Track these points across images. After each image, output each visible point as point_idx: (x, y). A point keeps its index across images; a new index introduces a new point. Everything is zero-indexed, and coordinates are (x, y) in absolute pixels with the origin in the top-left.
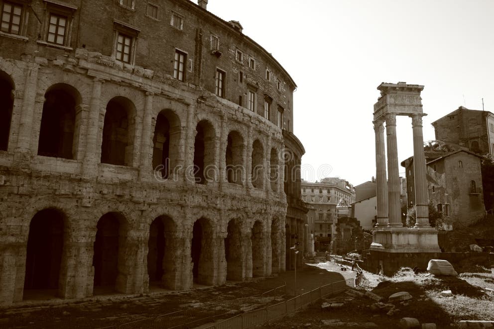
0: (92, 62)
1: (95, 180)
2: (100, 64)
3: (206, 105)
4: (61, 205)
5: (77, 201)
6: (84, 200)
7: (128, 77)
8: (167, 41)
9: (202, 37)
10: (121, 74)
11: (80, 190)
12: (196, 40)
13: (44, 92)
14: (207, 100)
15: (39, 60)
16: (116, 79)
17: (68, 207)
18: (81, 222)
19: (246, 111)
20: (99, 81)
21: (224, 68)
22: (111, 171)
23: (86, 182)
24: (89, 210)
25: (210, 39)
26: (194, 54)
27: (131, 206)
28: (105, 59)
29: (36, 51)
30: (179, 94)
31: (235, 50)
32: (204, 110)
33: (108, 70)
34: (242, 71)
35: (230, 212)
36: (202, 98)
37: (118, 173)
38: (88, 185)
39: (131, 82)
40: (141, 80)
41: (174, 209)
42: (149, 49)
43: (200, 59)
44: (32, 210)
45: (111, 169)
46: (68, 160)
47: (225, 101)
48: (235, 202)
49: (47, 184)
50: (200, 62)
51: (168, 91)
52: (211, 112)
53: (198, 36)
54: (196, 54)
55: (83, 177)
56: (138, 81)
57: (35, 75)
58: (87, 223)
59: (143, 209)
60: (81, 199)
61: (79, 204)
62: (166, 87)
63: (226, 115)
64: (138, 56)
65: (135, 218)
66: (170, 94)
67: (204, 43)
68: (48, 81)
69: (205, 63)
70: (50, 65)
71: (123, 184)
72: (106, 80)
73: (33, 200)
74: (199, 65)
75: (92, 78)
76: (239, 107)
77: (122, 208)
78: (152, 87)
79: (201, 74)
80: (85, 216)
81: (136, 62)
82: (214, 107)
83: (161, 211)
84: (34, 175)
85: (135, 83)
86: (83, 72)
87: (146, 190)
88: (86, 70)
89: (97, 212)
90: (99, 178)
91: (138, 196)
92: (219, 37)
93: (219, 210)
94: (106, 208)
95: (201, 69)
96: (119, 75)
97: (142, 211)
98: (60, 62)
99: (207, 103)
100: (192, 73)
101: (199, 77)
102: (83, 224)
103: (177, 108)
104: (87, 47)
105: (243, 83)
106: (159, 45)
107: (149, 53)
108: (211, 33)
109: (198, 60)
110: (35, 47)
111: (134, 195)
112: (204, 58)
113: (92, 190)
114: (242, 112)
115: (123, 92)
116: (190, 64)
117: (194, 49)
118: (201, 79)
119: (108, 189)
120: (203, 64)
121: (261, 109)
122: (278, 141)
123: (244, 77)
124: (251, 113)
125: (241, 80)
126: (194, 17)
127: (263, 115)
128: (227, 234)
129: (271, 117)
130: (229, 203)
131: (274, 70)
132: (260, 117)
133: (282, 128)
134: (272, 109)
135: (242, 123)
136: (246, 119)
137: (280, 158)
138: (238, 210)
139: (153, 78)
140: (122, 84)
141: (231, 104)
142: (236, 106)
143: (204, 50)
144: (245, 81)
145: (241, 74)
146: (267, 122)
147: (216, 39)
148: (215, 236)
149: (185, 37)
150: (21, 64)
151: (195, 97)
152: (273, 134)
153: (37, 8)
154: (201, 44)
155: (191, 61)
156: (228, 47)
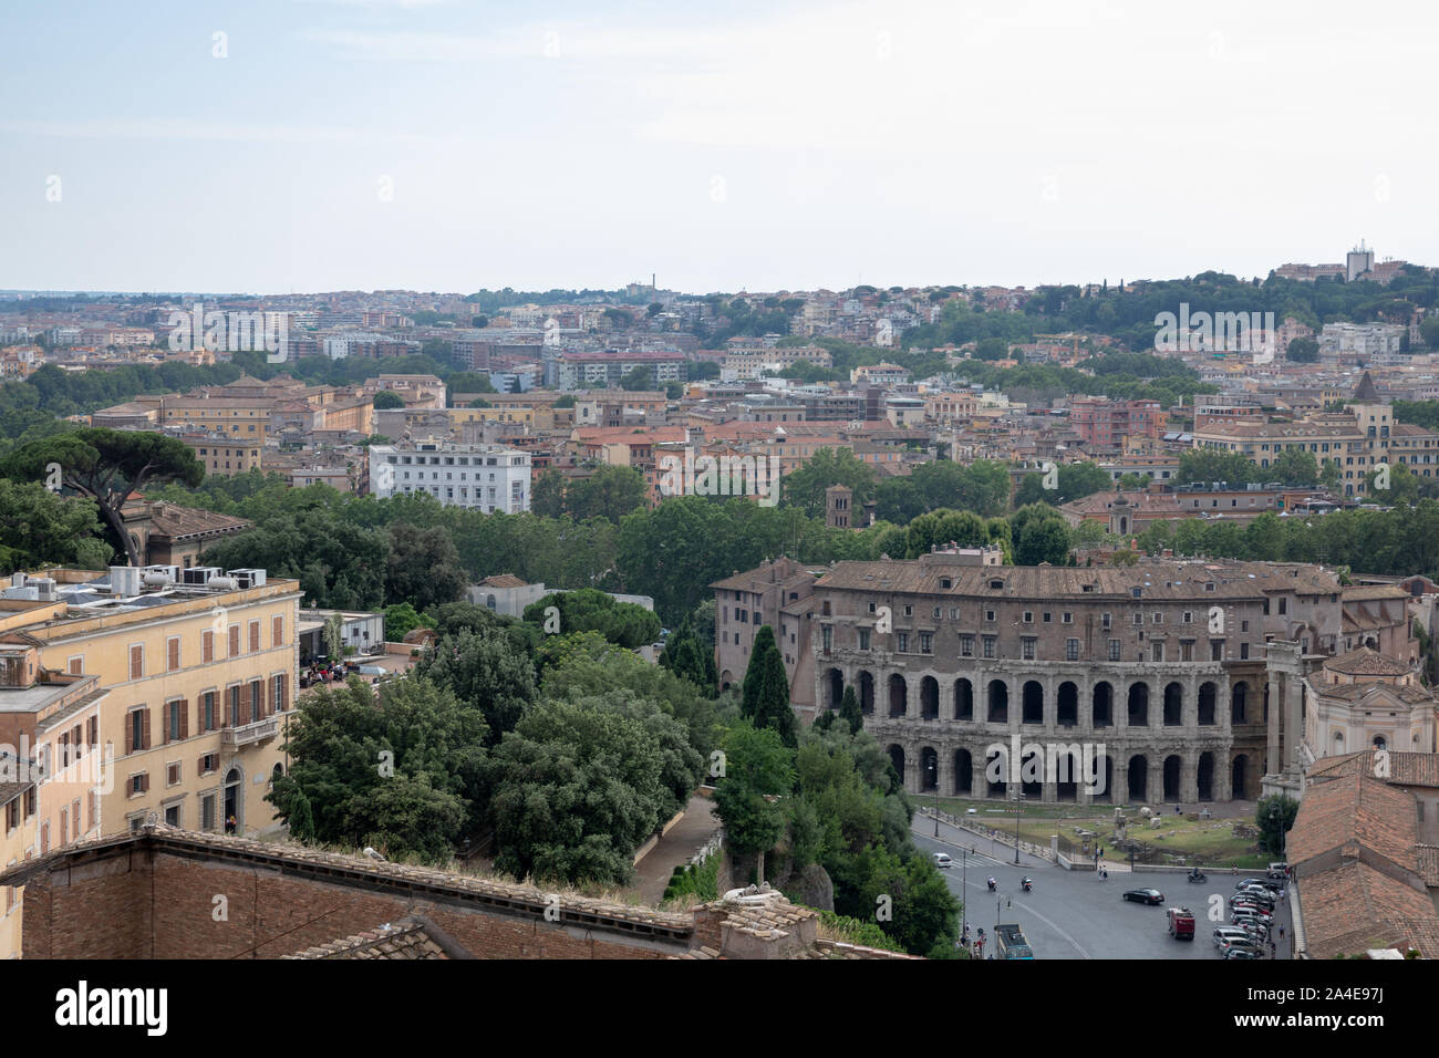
0: (1009, 665)
2: (1014, 665)
3: (1099, 672)
7: (1032, 669)
9: (1092, 620)
10: (1028, 668)
12: (1086, 625)
13: (987, 685)
14: (1100, 667)
15: (981, 669)
16: (1025, 672)
19: (1147, 664)
20: (1015, 675)
21: (1118, 637)
22: (1028, 728)
25: (1101, 618)
26: (1084, 637)
28: (1016, 662)
29: (980, 664)
30: (1073, 670)
31: (1132, 616)
32: (1100, 675)
33: (1019, 667)
34: (1142, 631)
36: (1095, 667)
37: (1033, 728)
39: (1035, 671)
40: (1042, 669)
42: (1046, 646)
43: (1091, 639)
45: (1028, 726)
46: (1002, 724)
47: (1119, 664)
48: (1132, 743)
50: (1091, 641)
51: (1064, 671)
52: (1107, 675)
53: (1088, 620)
54: (1086, 636)
56: (1040, 669)
57: (979, 678)
62: (1062, 669)
63: (1122, 674)
64: (1039, 653)
66: (1066, 672)
67: (1095, 624)
68: (988, 679)
69: (1096, 641)
70: (988, 671)
72: (1019, 674)
74: (1090, 643)
75: (1011, 674)
76: (1138, 664)
78: (1050, 671)
79: (1093, 649)
81: (1038, 657)
82: (1108, 671)
84: (986, 733)
85: (1038, 671)
86: (1005, 672)
88: (1006, 670)
92: (1110, 614)
95: (1093, 646)
96: (1025, 670)
98: (991, 669)
99: (1100, 670)
100: (1084, 652)
103: (1075, 680)
104: (1006, 657)
105: (1144, 640)
106: (1053, 640)
107: (1047, 649)
108: (1102, 612)
109: (1089, 640)
110: (979, 661)
112: (1095, 637)
114: (1143, 666)
115: (1032, 678)
116: (1081, 645)
117: (1085, 633)
118: (1092, 653)
120: (1094, 642)
121: (1174, 656)
122: (1215, 675)
123: (1145, 634)
124: (1156, 664)
125: (1141, 639)
126: (1084, 606)
127: (1177, 660)
128: (1127, 767)
129: (1193, 658)
130: (1127, 745)
131: (1200, 607)
132: (1171, 664)
133: (1223, 659)
134: (1196, 648)
135: (1145, 675)
136: (1148, 672)
137: (1221, 690)
138: (1139, 748)
139: (1051, 665)
140: (1030, 673)
141: (1127, 664)
142: (1134, 664)
143: (1095, 630)
144: (1147, 638)
145: (1141, 634)
146: (1185, 664)
147: (1106, 616)
148: (1115, 768)
149: (1075, 627)
150: (974, 673)
151: (1088, 669)
152: (1200, 672)
153: (978, 638)
154: (1091, 626)
155: (1082, 643)
156: (1122, 616)
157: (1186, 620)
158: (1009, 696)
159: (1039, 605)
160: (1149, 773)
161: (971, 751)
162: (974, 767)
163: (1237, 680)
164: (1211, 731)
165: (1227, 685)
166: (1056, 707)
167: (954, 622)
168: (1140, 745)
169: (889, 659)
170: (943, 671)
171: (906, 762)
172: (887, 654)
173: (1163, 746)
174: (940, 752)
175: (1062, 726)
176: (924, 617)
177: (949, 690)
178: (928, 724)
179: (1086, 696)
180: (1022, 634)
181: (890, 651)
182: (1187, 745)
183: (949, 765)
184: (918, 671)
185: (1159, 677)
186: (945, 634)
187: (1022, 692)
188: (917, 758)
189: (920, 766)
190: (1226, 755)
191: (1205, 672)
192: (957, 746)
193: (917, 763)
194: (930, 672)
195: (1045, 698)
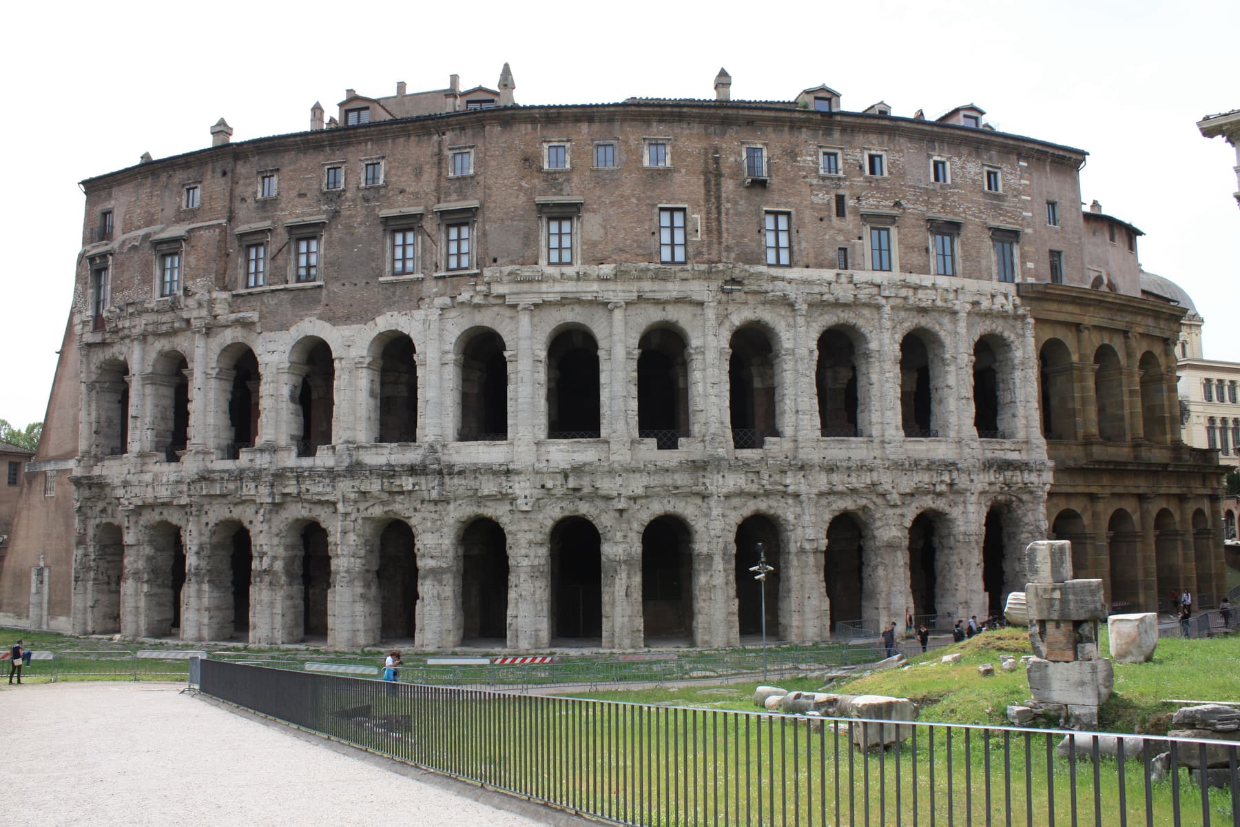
0: (510, 282)
1: (531, 469)
2: (521, 282)
3: (746, 293)
4: (489, 511)
5: (511, 504)
6: (519, 502)
7: (570, 290)
8: (638, 199)
9: (721, 161)
10: (558, 287)
11: (510, 487)
12: (706, 173)
13: (451, 347)
14: (746, 282)
15: (439, 301)
16: (551, 297)
17: (499, 513)
18: (520, 535)
19: (860, 276)
20: (525, 309)
21: (786, 204)
22: (561, 451)
23: (518, 473)
24: (532, 516)
25: (741, 156)
26: (702, 203)
27: (601, 504)
28: (527, 271)
29: (435, 290)
30: (677, 288)
31: (816, 154)
32: (746, 303)
33: (535, 287)
34: (841, 192)
35: (832, 498)
36: (734, 281)
37: (574, 452)
38: (522, 477)
39: (578, 295)
40: (595, 286)
41: (687, 502)
42: (604, 227)
43: (718, 208)
44: (452, 521)
45: (562, 447)
46: (494, 442)
47: (795, 273)
48: (835, 478)
49: (463, 482)
50: (719, 213)
51: (651, 291)
52: (764, 303)
53: (710, 161)
54: (707, 201)
55: (511, 467)
56: (590, 289)
57: (434, 326)
58: (530, 536)
59: (620, 507)
60: (515, 499)
61: (514, 508)
62: (647, 286)
63: (800, 300)
64: (585, 247)
65: (609, 524)
66: (657, 296)
67: (725, 171)
68: (456, 327)
69: (731, 211)
70: (456, 304)
71: (578, 470)
72: (536, 305)
73: (452, 507)
74: (719, 220)
75: (514, 306)
76: (838, 275)
77: (584, 509)
78: (618, 293)
79: (725, 235)
80: (525, 526)
81: (583, 258)
82: (767, 292)
83: (657, 508)
84: (445, 471)
85: (583, 294)
86: (500, 301)
87: (620, 476)
88: (503, 297)
89: (544, 518)
90: (536, 465)
91: (607, 485)
92: (764, 144)
93: (796, 496)
94: (558, 510)
95: (724, 226)
96: (552, 291)
97: (621, 511)
98: (464, 296)
99: (746, 289)
100: (702, 241)
101: (720, 243)
102: (523, 539)
103: (680, 316)
104: (499, 261)
105: (849, 216)
106: (623, 213)
107: (606, 233)
108: (743, 143)
109: (714, 210)
110: (433, 283)
111: (598, 486)
112: (728, 202)
113: (528, 483)
114: (851, 282)
115: (570, 315)
116: (695, 224)
117: (703, 192)
118: (724, 244)
119: (554, 479)
120: (727, 214)
121: (917, 259)
122: (1003, 315)
123: (850, 203)
124: (879, 277)
125: (841, 212)
126: (697, 129)
127: (925, 270)
128: (824, 543)
129: (959, 267)
130: (821, 481)
131: (964, 151)
132: (914, 279)
133: (1018, 280)
134: (963, 243)
135: (855, 305)
136: (863, 295)
137: (1018, 354)
138: (854, 491)
139: (617, 276)
140: (564, 302)
141: (813, 274)
142: (829, 274)
143: (728, 186)
144: (855, 211)
145: (840, 200)
146: (943, 281)
147: (752, 152)
148: (793, 548)
149: (677, 177)
150: (419, 314)
151: (715, 285)
152: (975, 304)
153: (429, 225)
154: (719, 175)
155: (697, 218)
156: (793, 155)
157: (937, 179)
158: (510, 368)
159: (584, 127)
160: (872, 559)
161: (413, 522)
162: (420, 563)
163: (1048, 334)
164: (1004, 451)
165: (1031, 341)
166: (634, 391)
167: (373, 193)
168: (855, 481)
169: (220, 309)
170: (347, 319)
171: (255, 564)
172: (215, 295)
173: (907, 483)
174: (334, 527)
175: (652, 442)
176: (301, 195)
177: (358, 366)
178: (306, 462)
179: (711, 356)
180: (540, 199)
181: (224, 288)
182: (962, 481)
183: (357, 564)
184: (285, 327)
185: (887, 309)
186: (349, 227)
187: (543, 354)
188: (281, 551)
189: (288, 572)
190: (1042, 509)
191: (985, 304)
192: (377, 511)
193: (279, 566)
194: (313, 326)
195: (604, 366)
